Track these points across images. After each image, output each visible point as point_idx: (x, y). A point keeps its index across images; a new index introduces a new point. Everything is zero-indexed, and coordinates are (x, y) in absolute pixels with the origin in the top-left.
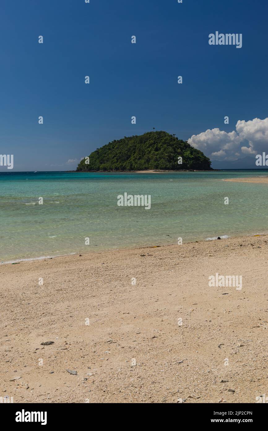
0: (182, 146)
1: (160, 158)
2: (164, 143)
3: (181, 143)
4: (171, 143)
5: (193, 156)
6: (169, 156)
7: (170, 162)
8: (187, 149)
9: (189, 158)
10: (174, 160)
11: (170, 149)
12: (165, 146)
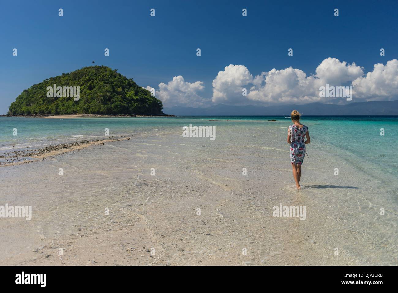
0: (124, 84)
1: (92, 99)
2: (101, 80)
3: (123, 81)
4: (110, 80)
5: (137, 97)
6: (104, 97)
7: (105, 104)
8: (131, 87)
9: (133, 99)
10: (110, 101)
11: (108, 87)
12: (102, 83)
